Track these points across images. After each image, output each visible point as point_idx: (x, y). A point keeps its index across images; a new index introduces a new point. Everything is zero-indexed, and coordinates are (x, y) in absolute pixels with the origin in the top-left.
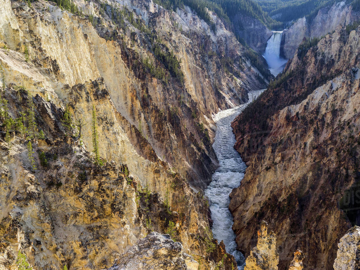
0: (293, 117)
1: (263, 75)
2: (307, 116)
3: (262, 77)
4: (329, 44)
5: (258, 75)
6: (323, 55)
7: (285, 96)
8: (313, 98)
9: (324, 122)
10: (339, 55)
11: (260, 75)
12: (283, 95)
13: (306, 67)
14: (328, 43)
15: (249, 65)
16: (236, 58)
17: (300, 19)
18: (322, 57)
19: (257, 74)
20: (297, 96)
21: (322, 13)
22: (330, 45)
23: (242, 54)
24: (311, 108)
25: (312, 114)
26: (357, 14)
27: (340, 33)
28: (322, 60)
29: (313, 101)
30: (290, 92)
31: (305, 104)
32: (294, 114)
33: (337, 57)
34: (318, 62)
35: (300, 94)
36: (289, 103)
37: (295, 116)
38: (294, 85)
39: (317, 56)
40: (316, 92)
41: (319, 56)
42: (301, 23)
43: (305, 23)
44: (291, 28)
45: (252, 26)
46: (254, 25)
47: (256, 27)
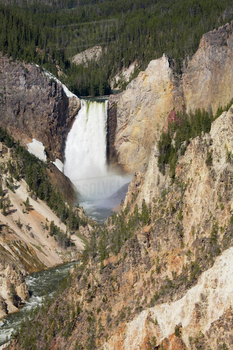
0: (166, 340)
1: (64, 223)
2: (209, 336)
3: (63, 228)
5: (53, 222)
7: (136, 279)
8: (216, 281)
11: (57, 223)
12: (131, 276)
13: (186, 193)
17: (153, 63)
19: (47, 219)
20: (171, 278)
21: (211, 44)
24: (216, 311)
25: (222, 329)
29: (218, 290)
30: (149, 267)
31: (198, 300)
32: (167, 331)
34: (218, 178)
35: (178, 269)
36: (149, 301)
37: (171, 336)
38: (158, 247)
39: (214, 162)
40: (224, 261)
41: (218, 161)
42: (157, 73)
43: (167, 71)
44: (131, 87)
45: (20, 84)
46: (26, 82)
47: (33, 87)
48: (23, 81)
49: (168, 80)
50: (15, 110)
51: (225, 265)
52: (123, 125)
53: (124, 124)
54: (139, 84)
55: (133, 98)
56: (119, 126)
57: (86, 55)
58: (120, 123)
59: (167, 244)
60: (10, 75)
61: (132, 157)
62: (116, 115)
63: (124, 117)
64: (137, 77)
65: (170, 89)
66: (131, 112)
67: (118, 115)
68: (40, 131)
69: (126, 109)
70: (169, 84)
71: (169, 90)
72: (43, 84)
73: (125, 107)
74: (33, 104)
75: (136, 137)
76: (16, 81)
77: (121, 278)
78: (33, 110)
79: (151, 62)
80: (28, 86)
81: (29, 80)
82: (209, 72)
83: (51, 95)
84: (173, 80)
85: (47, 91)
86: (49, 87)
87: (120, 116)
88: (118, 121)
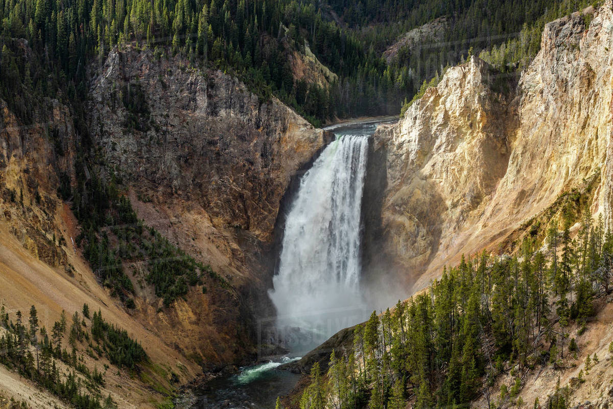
42: (458, 92)
43: (478, 91)
45: (196, 107)
46: (210, 104)
47: (223, 113)
48: (202, 101)
49: (478, 106)
50: (180, 156)
52: (395, 184)
53: (397, 182)
54: (426, 110)
55: (414, 135)
56: (391, 184)
58: (391, 180)
60: (179, 91)
61: (407, 245)
63: (398, 168)
64: (422, 96)
65: (482, 125)
66: (410, 160)
67: (388, 164)
68: (227, 195)
69: (402, 155)
70: (480, 113)
71: (479, 126)
72: (242, 107)
73: (401, 151)
74: (219, 144)
75: (414, 208)
76: (190, 101)
78: (218, 154)
79: (448, 70)
80: (213, 110)
81: (216, 99)
82: (551, 98)
83: (258, 127)
84: (487, 107)
85: (250, 120)
86: (255, 112)
87: (390, 167)
88: (389, 176)
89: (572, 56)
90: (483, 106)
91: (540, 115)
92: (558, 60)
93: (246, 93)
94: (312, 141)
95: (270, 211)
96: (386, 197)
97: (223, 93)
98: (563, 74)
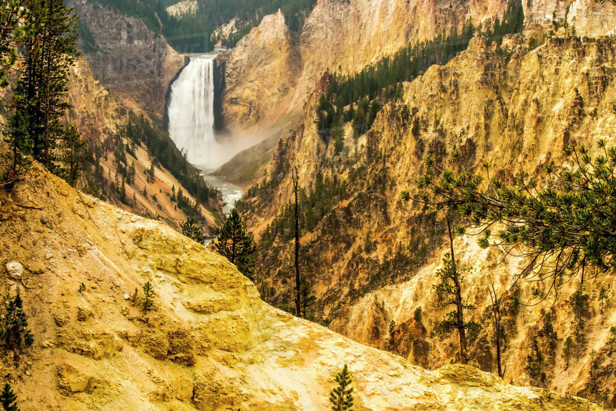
1: (192, 194)
4: (453, 93)
5: (180, 192)
6: (439, 127)
9: (554, 336)
10: (487, 127)
12: (329, 255)
13: (388, 165)
14: (449, 91)
15: (147, 165)
16: (103, 141)
17: (268, 19)
18: (437, 134)
19: (173, 189)
22: (454, 97)
23: (117, 126)
26: (451, 7)
27: (482, 61)
28: (439, 142)
30: (348, 246)
33: (483, 132)
34: (427, 149)
41: (426, 130)
42: (272, 30)
43: (283, 29)
44: (242, 44)
45: (121, 39)
46: (128, 37)
47: (136, 42)
48: (124, 35)
49: (283, 37)
51: (467, 244)
52: (232, 86)
53: (234, 85)
54: (252, 41)
55: (245, 56)
56: (228, 87)
57: (180, 8)
58: (229, 84)
59: (369, 221)
60: (110, 29)
62: (224, 74)
63: (234, 76)
64: (249, 33)
65: (286, 48)
66: (242, 71)
67: (226, 74)
69: (237, 68)
70: (285, 42)
71: (284, 49)
72: (146, 39)
73: (236, 66)
75: (247, 99)
76: (117, 35)
77: (319, 257)
79: (265, 17)
80: (130, 40)
81: (132, 34)
82: (329, 30)
83: (154, 52)
84: (289, 38)
85: (150, 47)
86: (153, 42)
87: (229, 76)
88: (227, 81)
89: (343, 6)
90: (287, 37)
91: (322, 41)
92: (333, 9)
93: (147, 31)
94: (178, 63)
95: (162, 103)
96: (226, 94)
97: (135, 30)
98: (338, 17)
